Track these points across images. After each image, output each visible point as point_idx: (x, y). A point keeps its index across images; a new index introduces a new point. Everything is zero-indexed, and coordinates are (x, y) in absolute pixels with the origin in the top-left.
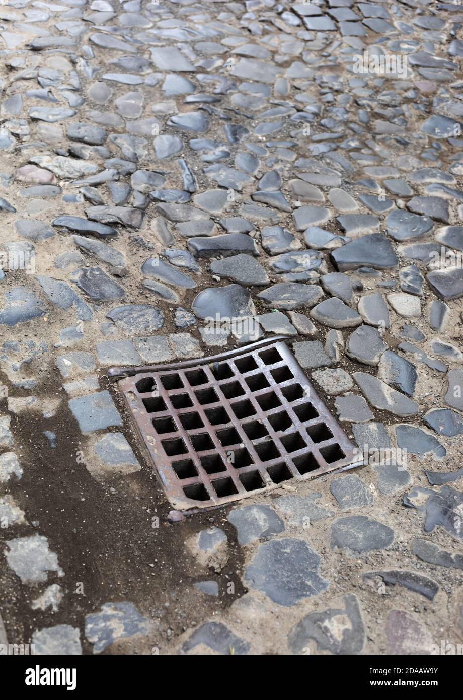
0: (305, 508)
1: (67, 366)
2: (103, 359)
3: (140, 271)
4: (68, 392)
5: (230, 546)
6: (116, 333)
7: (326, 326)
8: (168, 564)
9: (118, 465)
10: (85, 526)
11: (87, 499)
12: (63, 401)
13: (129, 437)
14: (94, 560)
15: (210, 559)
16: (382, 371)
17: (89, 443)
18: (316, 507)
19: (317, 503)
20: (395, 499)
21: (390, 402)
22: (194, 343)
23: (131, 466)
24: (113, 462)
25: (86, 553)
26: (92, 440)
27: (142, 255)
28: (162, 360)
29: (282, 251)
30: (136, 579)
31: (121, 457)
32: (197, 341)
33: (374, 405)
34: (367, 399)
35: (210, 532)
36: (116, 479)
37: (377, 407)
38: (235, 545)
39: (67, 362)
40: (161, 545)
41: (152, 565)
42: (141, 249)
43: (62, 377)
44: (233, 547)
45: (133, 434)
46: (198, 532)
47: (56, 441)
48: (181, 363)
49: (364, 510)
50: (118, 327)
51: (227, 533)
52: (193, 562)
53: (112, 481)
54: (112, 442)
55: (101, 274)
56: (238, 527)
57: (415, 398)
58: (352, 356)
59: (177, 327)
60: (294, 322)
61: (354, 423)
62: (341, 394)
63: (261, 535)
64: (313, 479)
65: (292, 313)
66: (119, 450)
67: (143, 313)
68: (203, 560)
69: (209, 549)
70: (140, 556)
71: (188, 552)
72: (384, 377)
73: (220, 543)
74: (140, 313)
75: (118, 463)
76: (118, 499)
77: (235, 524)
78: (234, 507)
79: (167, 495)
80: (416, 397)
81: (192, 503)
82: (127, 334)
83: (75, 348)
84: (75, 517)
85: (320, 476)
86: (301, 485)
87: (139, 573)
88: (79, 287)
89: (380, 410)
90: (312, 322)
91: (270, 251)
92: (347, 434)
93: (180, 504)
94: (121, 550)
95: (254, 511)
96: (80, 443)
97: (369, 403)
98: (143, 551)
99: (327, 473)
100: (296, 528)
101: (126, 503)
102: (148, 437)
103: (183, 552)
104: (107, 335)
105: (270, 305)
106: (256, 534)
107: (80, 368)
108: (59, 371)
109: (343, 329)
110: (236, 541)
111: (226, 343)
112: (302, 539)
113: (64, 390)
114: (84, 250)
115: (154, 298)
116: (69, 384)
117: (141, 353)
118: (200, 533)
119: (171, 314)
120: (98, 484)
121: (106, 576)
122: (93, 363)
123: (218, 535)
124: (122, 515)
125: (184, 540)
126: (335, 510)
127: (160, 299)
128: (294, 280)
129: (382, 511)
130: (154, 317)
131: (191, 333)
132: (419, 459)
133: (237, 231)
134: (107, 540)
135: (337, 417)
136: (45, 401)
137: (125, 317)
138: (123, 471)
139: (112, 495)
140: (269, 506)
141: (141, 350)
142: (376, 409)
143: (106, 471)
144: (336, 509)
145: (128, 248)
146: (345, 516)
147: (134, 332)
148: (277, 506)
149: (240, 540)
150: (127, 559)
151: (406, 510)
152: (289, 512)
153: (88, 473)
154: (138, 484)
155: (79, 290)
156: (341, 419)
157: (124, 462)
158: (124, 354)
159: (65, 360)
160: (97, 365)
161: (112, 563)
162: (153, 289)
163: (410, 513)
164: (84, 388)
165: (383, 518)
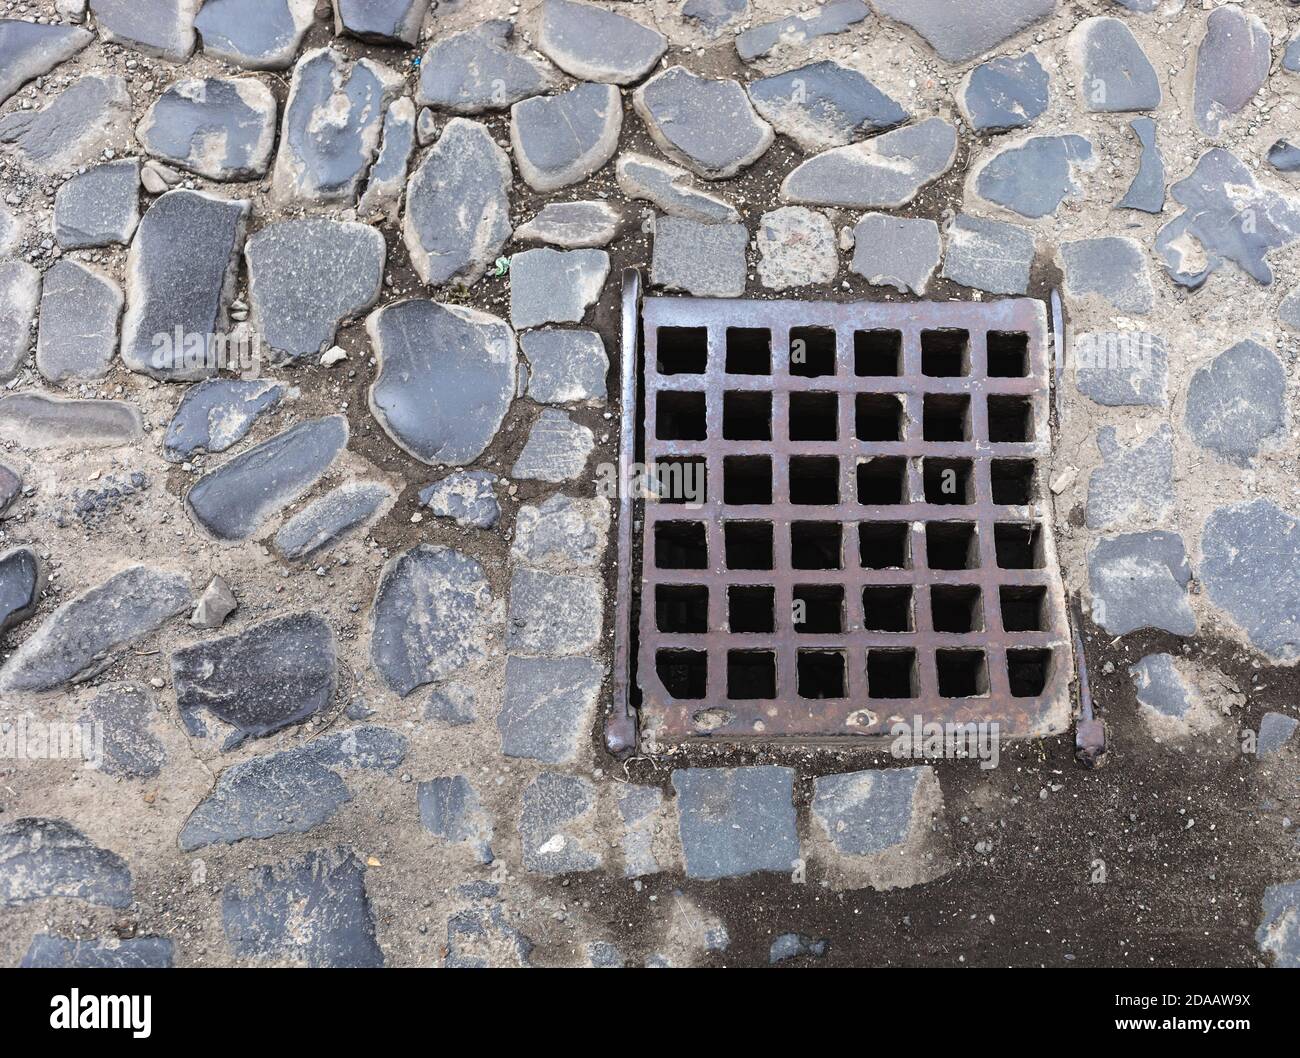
0: (1134, 475)
1: (567, 850)
2: (562, 750)
3: (225, 544)
4: (655, 869)
5: (1192, 656)
6: (472, 690)
7: (594, 174)
8: (1194, 790)
9: (914, 814)
10: (1060, 931)
11: (992, 910)
12: (683, 890)
13: (825, 766)
14: (1147, 935)
15: (1211, 705)
16: (804, 131)
17: (830, 861)
18: (1140, 452)
19: (1128, 445)
20: (1169, 297)
21: (904, 167)
22: (561, 507)
23: (922, 787)
24: (903, 824)
25: (1127, 947)
26: (823, 852)
27: (156, 515)
28: (599, 605)
29: (269, 143)
30: (1212, 864)
31: (891, 802)
32: (558, 498)
33: (897, 204)
34: (874, 209)
35: (1145, 681)
36: (951, 831)
37: (906, 200)
38: (1192, 647)
39: (554, 845)
40: (1146, 791)
41: (1191, 822)
42: (129, 509)
43: (601, 872)
44: (1195, 651)
45: (823, 753)
46: (1138, 705)
47: (803, 936)
48: (624, 564)
49: (1177, 366)
50: (452, 676)
51: (1152, 650)
52: (1206, 742)
53: (953, 842)
54: (839, 810)
55: (216, 658)
56: (1145, 623)
57: (918, 113)
58: (732, 170)
59: (490, 528)
60: (562, 241)
61: (939, 269)
62: (846, 255)
63: (1184, 587)
64: (1055, 424)
65: (526, 230)
66: (870, 801)
67: (420, 596)
68: (1209, 721)
69: (1186, 700)
70: (1161, 842)
71: (1182, 743)
72: (823, 139)
73: (1176, 673)
74: (420, 603)
75: (907, 813)
76: (1007, 841)
77: (1135, 626)
78: (1085, 609)
79: (1022, 735)
80: (912, 109)
81: (1058, 691)
82: (481, 661)
83: (502, 810)
84: (1032, 948)
85: (1052, 406)
86: (1063, 456)
87: (1202, 855)
88: (269, 735)
89: (916, 200)
90: (565, 198)
91: (252, 171)
92: (967, 298)
93: (1054, 715)
94: (1139, 873)
95: (1107, 573)
96: (825, 884)
97: (886, 210)
98: (1151, 830)
99: (1053, 390)
100: (1177, 513)
101: (1021, 828)
102: (851, 721)
103: (1177, 753)
104: (475, 715)
105: (480, 268)
106: (1177, 595)
107: (580, 818)
108: (577, 874)
109: (623, 144)
110: (1182, 640)
111: (588, 432)
112: (1209, 514)
113: (644, 879)
114: (88, 673)
115: (357, 547)
116: (629, 859)
117: (562, 650)
118: (1143, 703)
119: (436, 524)
120: (955, 874)
121: (1189, 921)
122: (570, 781)
123: (1156, 668)
124: (1051, 847)
125: (1151, 740)
126: (1156, 420)
127: (365, 531)
128: (404, 169)
129: (1188, 335)
130: (444, 572)
131: (522, 501)
132: (1079, 199)
133: (133, 217)
134: (1107, 897)
135: (911, 296)
136: (670, 935)
137: (423, 649)
138: (933, 808)
139: (992, 853)
140: (1103, 541)
141: (549, 644)
142: (909, 204)
143: (924, 848)
144: (1155, 416)
145: (103, 543)
146: (1181, 407)
147: (479, 642)
148: (1110, 525)
149: (1180, 630)
150: (1161, 868)
151: (1204, 291)
152: (1133, 508)
153: (917, 888)
154: (975, 788)
155: (280, 737)
156: (920, 290)
157: (907, 799)
158: (558, 692)
159: (544, 849)
160: (579, 771)
161: (1162, 901)
162: (323, 536)
163: (1215, 289)
164: (651, 827)
165: (1209, 343)
